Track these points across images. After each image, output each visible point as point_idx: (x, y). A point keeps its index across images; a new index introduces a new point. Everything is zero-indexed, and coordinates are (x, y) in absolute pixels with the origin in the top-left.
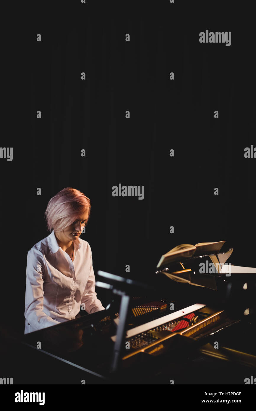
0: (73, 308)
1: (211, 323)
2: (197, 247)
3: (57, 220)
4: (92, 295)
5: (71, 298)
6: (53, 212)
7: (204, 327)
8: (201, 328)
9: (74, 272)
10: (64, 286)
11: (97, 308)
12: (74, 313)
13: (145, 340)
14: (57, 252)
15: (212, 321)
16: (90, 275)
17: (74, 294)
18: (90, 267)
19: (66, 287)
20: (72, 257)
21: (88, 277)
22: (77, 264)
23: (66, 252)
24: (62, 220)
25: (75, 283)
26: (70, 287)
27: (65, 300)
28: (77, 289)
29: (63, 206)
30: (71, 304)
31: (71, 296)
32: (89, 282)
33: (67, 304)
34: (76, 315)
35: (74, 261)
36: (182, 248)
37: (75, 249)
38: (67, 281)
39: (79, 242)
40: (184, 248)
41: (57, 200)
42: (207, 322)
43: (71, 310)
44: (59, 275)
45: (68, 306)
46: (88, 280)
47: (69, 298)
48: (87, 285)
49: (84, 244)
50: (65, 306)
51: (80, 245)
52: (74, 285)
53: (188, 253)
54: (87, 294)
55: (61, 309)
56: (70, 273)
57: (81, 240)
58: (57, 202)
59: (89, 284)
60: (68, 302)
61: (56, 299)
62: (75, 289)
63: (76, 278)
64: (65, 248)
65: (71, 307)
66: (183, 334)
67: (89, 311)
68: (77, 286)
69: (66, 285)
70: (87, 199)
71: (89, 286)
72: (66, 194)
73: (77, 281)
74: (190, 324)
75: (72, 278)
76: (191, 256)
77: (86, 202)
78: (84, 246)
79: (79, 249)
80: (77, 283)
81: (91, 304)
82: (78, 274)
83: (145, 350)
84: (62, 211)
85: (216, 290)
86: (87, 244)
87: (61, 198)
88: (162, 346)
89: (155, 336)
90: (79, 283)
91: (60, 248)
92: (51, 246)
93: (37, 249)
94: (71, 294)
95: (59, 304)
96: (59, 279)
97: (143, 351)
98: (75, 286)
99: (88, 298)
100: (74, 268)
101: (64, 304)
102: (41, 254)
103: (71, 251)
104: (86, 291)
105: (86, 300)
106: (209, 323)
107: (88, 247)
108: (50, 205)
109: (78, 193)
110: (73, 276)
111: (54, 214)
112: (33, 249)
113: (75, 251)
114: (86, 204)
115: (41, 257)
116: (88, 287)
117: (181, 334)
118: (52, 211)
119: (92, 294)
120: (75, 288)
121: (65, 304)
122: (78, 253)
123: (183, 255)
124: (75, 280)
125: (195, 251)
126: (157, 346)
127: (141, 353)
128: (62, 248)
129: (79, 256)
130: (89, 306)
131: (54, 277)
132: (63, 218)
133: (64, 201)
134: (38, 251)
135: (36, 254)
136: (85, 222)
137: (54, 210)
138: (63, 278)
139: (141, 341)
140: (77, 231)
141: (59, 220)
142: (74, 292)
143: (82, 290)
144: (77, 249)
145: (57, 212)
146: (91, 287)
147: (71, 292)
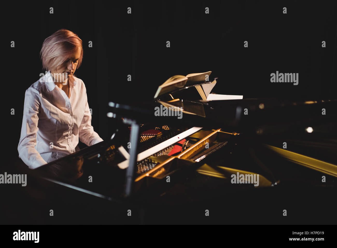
0: (72, 141)
1: (203, 146)
2: (188, 78)
3: (50, 59)
4: (89, 129)
5: (69, 132)
6: (47, 52)
7: (197, 150)
8: (195, 151)
9: (71, 108)
10: (62, 121)
11: (96, 139)
12: (73, 145)
13: (146, 165)
14: (54, 90)
15: (203, 144)
16: (86, 110)
17: (72, 128)
18: (85, 103)
19: (64, 123)
20: (68, 94)
21: (84, 112)
22: (73, 100)
23: (62, 89)
24: (54, 59)
25: (72, 118)
26: (68, 122)
27: (64, 134)
28: (75, 124)
29: (56, 45)
30: (70, 138)
31: (69, 130)
32: (85, 116)
33: (66, 138)
34: (75, 147)
35: (70, 98)
36: (175, 79)
37: (71, 86)
38: (64, 116)
39: (74, 80)
40: (177, 79)
41: (50, 40)
42: (199, 145)
43: (70, 143)
44: (57, 111)
45: (67, 139)
46: (84, 115)
47: (68, 132)
48: (84, 120)
49: (78, 82)
50: (64, 139)
51: (75, 82)
52: (71, 120)
53: (181, 84)
54: (84, 128)
55: (61, 143)
56: (67, 109)
57: (75, 78)
58: (51, 42)
59: (86, 118)
60: (67, 136)
61: (56, 135)
62: (73, 124)
63: (73, 113)
64: (61, 87)
65: (70, 140)
66: (181, 157)
67: (89, 143)
68: (74, 121)
69: (64, 120)
70: (78, 39)
71: (86, 120)
72: (59, 35)
73: (74, 116)
74: (183, 148)
75: (69, 113)
76: (183, 86)
77: (78, 42)
78: (79, 84)
79: (74, 87)
80: (74, 118)
81: (90, 137)
82: (74, 110)
83: (150, 174)
84: (55, 50)
85: (205, 117)
86: (82, 82)
87: (54, 39)
88: (163, 170)
89: (154, 161)
90: (76, 118)
91: (57, 86)
92: (47, 84)
93: (34, 88)
94: (69, 129)
95: (59, 138)
96: (57, 114)
97: (147, 175)
98: (73, 121)
99: (86, 131)
100: (70, 104)
101: (63, 138)
102: (38, 92)
103: (67, 88)
104: (83, 125)
105: (84, 133)
106: (201, 147)
107: (82, 84)
108: (44, 45)
109: (71, 34)
110: (70, 111)
111: (47, 54)
112: (31, 88)
113: (70, 89)
114: (78, 45)
115: (38, 95)
116: (84, 121)
117: (179, 157)
118: (46, 50)
119: (89, 127)
120: (73, 122)
121: (65, 138)
122: (74, 90)
123: (176, 86)
124: (72, 115)
125: (186, 82)
126: (159, 169)
127: (146, 177)
128: (59, 86)
129: (75, 93)
130: (89, 138)
131: (51, 114)
132: (56, 57)
133: (57, 41)
134: (35, 89)
135: (33, 92)
136: (77, 61)
137: (48, 50)
138: (61, 114)
139: (143, 167)
140: (69, 70)
141: (51, 59)
142: (72, 126)
143: (79, 124)
144: (73, 87)
145: (50, 51)
146: (88, 121)
147: (69, 126)
